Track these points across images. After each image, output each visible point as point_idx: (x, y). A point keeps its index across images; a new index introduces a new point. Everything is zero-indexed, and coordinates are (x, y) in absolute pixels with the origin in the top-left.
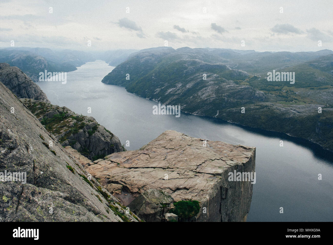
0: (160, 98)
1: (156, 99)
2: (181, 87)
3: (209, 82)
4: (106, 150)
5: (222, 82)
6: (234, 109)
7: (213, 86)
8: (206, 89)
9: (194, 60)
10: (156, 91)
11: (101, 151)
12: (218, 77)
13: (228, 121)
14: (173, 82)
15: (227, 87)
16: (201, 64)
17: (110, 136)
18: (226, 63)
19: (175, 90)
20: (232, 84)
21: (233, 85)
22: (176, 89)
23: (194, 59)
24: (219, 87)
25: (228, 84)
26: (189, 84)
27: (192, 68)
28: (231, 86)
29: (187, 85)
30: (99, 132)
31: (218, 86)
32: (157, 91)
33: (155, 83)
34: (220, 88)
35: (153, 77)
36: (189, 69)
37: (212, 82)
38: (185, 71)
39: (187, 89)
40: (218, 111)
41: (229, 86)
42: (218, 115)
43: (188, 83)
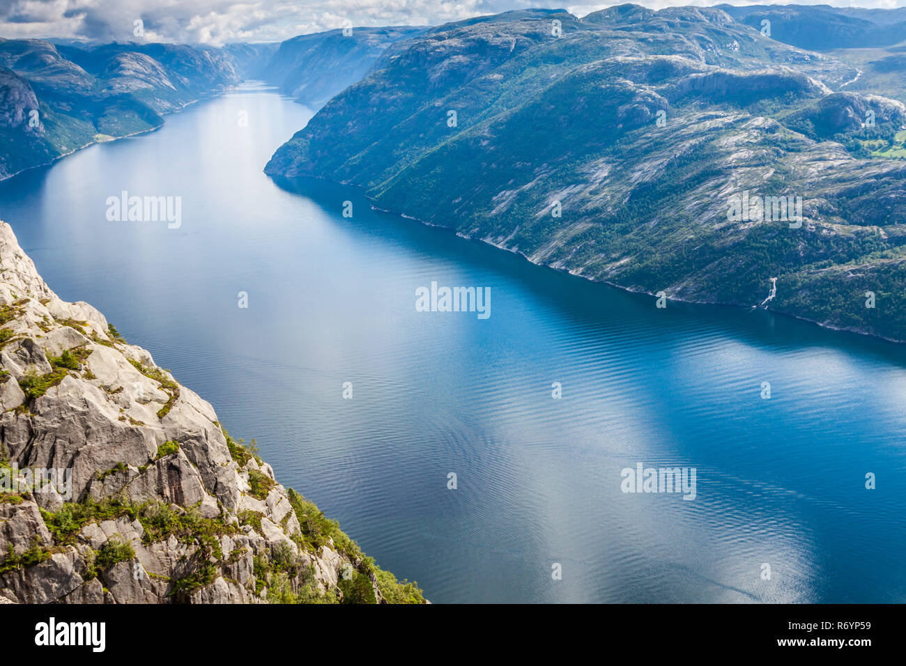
0: (515, 232)
1: (500, 238)
2: (605, 178)
3: (729, 153)
4: (131, 474)
5: (788, 150)
6: (846, 268)
7: (749, 169)
8: (717, 187)
9: (664, 62)
10: (499, 203)
11: (103, 481)
12: (772, 130)
13: (821, 325)
14: (569, 157)
15: (811, 170)
16: (694, 75)
17: (159, 401)
18: (808, 68)
19: (579, 193)
20: (834, 159)
21: (840, 162)
22: (586, 188)
23: (664, 57)
24: (775, 172)
25: (817, 157)
26: (641, 166)
27: (654, 94)
28: (831, 168)
29: (633, 172)
30: (89, 376)
31: (772, 171)
32: (504, 201)
33: (493, 166)
34: (782, 178)
35: (485, 143)
36: (642, 97)
37: (744, 154)
38: (622, 109)
39: (632, 188)
40: (774, 280)
41: (821, 165)
42: (773, 296)
43: (638, 162)
